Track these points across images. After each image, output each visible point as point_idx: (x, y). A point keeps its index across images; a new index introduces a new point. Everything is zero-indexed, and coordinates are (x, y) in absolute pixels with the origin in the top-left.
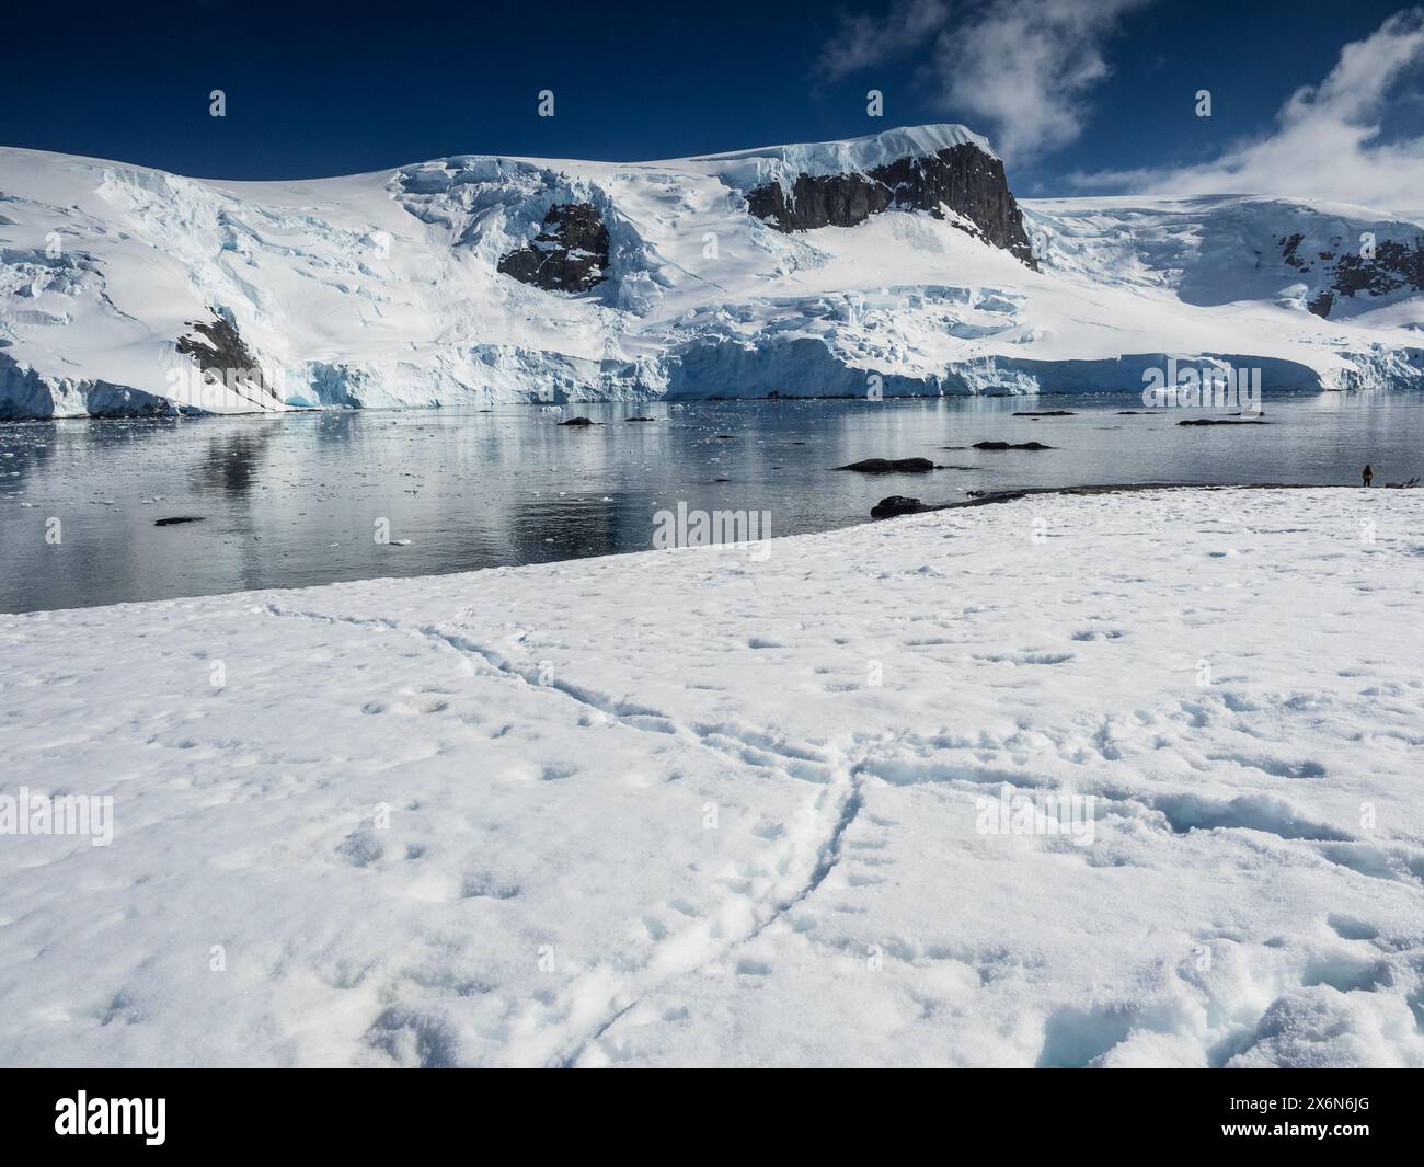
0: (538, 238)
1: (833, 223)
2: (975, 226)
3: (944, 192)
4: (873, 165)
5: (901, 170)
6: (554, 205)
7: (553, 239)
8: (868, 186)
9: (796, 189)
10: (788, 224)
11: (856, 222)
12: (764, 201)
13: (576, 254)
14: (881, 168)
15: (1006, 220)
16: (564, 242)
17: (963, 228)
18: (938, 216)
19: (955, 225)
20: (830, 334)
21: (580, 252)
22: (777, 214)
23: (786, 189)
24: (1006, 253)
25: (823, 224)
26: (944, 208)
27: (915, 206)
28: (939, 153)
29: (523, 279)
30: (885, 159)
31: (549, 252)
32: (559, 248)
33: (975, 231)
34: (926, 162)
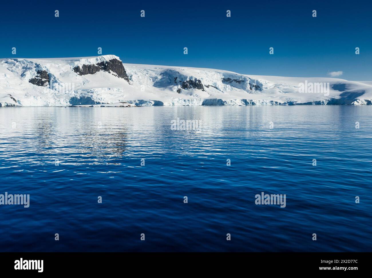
0: (36, 76)
1: (90, 73)
2: (117, 74)
3: (110, 68)
4: (97, 63)
5: (102, 64)
6: (38, 70)
7: (39, 77)
8: (96, 67)
9: (83, 67)
10: (81, 74)
11: (94, 73)
12: (77, 69)
13: (44, 80)
14: (98, 63)
15: (123, 73)
16: (41, 77)
17: (114, 75)
18: (110, 73)
19: (113, 74)
20: (92, 96)
21: (44, 79)
22: (79, 72)
23: (81, 67)
24: (123, 79)
25: (88, 74)
26: (111, 71)
27: (105, 71)
28: (109, 61)
29: (34, 84)
30: (99, 62)
31: (39, 79)
32: (40, 78)
33: (117, 75)
34: (107, 62)
